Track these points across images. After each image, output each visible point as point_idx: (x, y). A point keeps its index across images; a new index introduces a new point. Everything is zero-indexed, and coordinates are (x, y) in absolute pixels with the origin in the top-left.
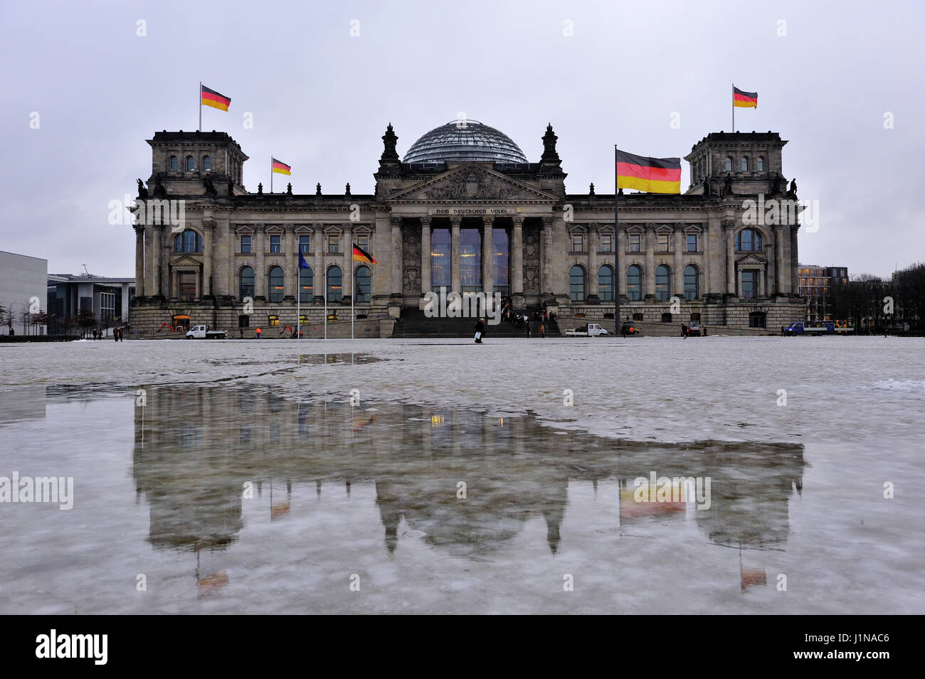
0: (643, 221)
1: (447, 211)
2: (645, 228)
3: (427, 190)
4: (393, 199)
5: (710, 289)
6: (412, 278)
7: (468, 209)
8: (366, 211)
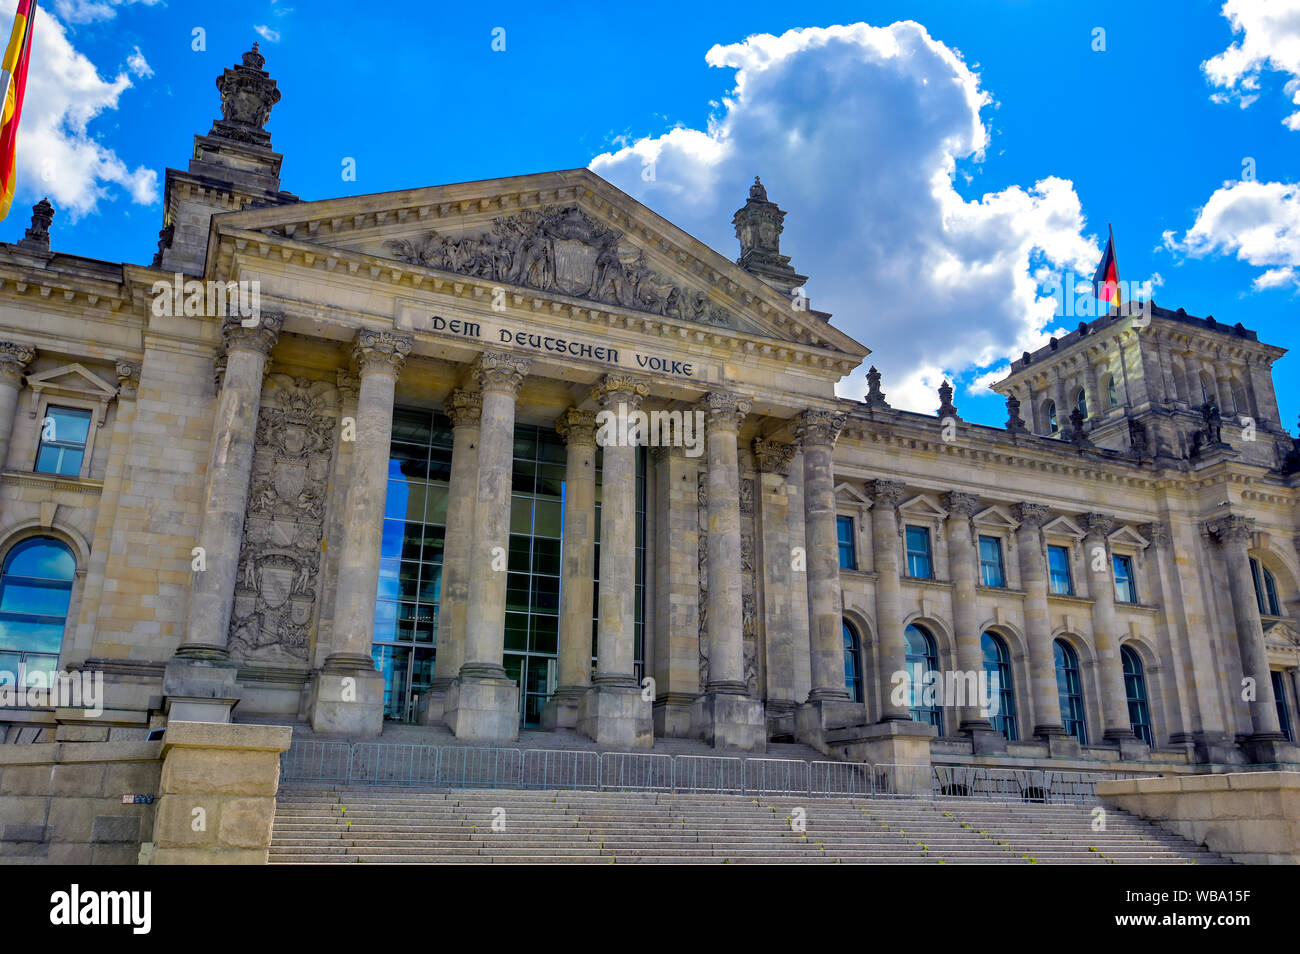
0: (1014, 498)
1: (473, 329)
2: (1020, 517)
3: (400, 237)
4: (259, 231)
5: (1197, 717)
6: (272, 596)
7: (556, 335)
8: (105, 310)
